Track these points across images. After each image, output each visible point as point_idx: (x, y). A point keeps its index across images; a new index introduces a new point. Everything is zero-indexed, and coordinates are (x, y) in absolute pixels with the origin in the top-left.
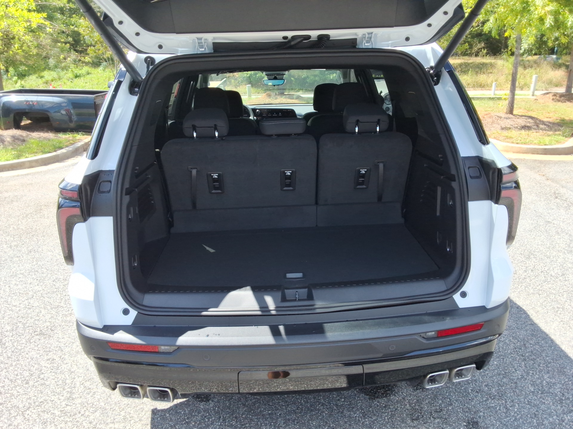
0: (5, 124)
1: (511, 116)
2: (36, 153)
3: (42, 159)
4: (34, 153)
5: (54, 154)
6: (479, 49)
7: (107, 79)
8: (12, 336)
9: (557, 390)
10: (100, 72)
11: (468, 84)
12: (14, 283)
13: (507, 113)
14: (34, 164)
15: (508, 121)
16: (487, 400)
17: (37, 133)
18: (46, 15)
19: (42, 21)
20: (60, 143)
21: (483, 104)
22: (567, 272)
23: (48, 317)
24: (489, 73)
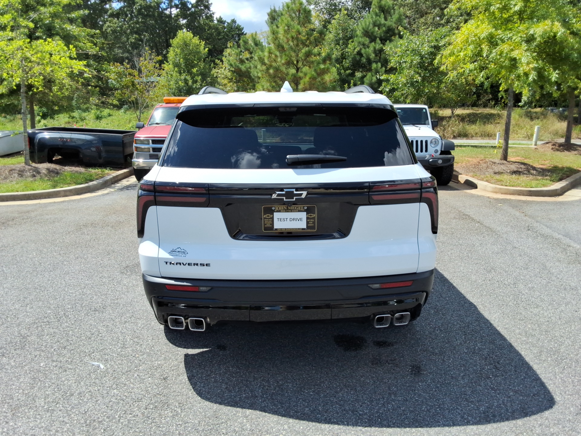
0: (39, 158)
1: (505, 162)
2: (70, 184)
3: (75, 189)
4: (68, 184)
5: (86, 185)
6: (487, 100)
7: (128, 121)
8: (73, 311)
9: (485, 352)
10: (121, 114)
11: (476, 134)
12: (67, 278)
13: (501, 159)
14: (68, 193)
15: (502, 166)
16: (431, 355)
17: (68, 167)
18: (86, 63)
19: (83, 68)
20: (91, 176)
21: (484, 152)
22: (519, 282)
23: (100, 300)
24: (496, 123)
